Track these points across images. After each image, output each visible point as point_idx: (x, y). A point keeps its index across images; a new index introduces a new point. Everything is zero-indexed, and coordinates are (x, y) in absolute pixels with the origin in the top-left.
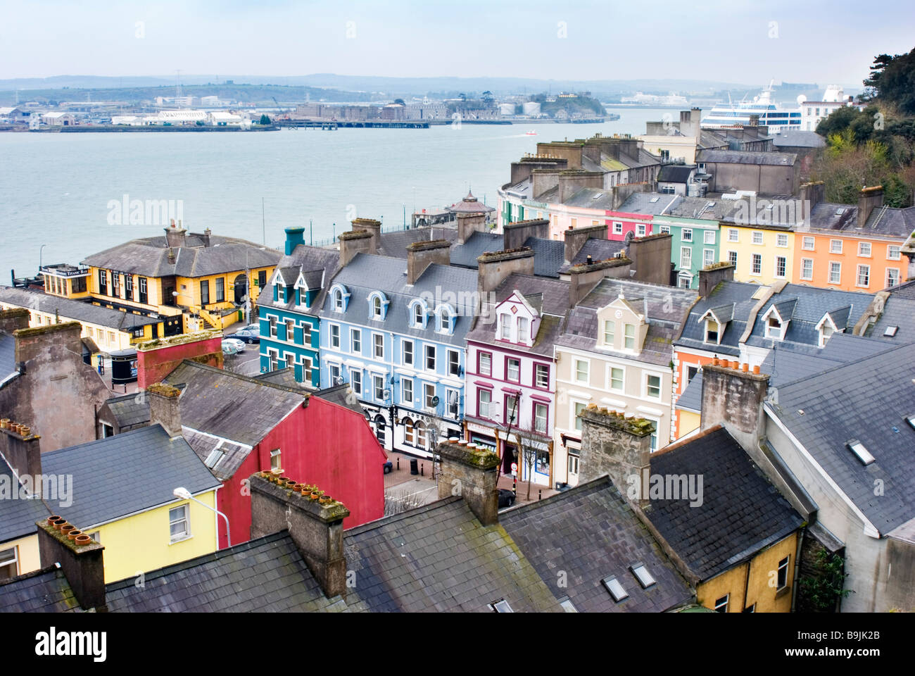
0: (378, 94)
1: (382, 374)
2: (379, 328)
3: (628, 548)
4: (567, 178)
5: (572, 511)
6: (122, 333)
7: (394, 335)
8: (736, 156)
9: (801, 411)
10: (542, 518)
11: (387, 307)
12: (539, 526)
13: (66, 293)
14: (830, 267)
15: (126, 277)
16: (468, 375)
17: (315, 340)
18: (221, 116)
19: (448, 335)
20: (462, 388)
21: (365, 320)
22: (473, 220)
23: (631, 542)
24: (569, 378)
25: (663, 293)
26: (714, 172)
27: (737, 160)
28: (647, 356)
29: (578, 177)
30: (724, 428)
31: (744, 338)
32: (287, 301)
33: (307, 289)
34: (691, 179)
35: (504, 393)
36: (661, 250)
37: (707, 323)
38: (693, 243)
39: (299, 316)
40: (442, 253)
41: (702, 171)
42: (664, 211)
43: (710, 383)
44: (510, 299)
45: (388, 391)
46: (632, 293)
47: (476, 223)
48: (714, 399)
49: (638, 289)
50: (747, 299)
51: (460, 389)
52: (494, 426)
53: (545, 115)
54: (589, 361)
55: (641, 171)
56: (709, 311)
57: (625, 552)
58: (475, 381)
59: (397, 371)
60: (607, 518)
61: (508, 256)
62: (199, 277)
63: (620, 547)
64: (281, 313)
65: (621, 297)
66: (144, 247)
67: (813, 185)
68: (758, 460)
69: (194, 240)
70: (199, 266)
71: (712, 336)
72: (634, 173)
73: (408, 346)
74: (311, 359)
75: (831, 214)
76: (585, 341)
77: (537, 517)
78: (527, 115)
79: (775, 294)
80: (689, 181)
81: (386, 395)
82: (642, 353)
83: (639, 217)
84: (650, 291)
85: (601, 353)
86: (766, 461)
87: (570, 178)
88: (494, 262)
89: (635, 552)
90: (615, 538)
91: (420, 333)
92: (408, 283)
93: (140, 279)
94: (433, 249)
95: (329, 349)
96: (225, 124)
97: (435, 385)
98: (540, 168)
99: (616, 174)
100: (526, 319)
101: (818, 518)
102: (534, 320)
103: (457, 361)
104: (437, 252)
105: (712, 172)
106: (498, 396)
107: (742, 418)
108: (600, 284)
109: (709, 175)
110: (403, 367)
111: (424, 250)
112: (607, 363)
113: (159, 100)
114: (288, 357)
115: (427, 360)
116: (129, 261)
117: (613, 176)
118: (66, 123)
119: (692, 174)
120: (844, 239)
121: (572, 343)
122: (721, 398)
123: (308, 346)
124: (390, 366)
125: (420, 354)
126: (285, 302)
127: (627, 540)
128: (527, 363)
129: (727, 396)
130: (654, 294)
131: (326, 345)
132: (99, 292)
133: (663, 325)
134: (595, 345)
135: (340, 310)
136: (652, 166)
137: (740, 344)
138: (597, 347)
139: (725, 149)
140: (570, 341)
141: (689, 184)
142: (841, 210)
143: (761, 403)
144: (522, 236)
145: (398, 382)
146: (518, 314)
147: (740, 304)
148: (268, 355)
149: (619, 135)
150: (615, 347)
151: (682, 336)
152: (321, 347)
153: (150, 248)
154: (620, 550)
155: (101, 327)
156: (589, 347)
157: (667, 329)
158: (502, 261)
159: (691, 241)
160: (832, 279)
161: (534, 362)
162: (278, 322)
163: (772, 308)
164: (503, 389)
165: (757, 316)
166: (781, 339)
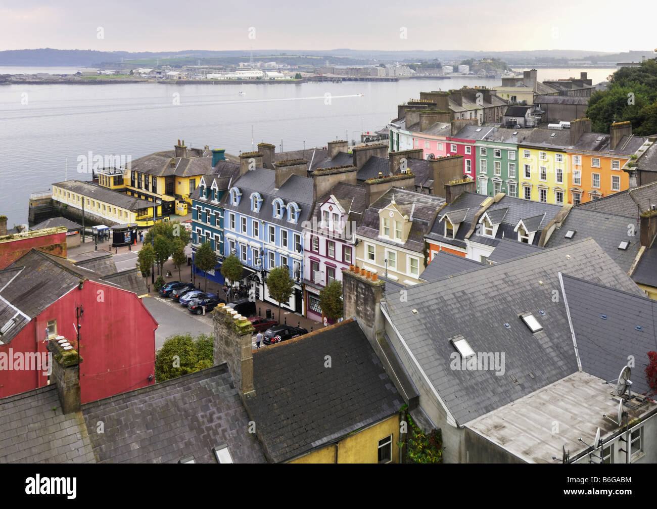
0: (373, 60)
1: (257, 248)
2: (256, 217)
3: (220, 430)
4: (424, 115)
5: (178, 396)
6: (132, 213)
7: (264, 222)
8: (561, 100)
9: (415, 311)
10: (146, 402)
11: (261, 204)
12: (140, 409)
13: (109, 186)
14: (592, 177)
15: (145, 176)
16: (306, 252)
17: (221, 223)
18: (272, 74)
19: (294, 223)
20: (302, 261)
21: (249, 212)
22: (339, 145)
23: (224, 425)
24: (363, 257)
25: (427, 199)
26: (546, 110)
27: (560, 102)
28: (410, 245)
29: (433, 115)
30: (356, 321)
31: (468, 235)
32: (207, 197)
33: (217, 190)
34: (528, 114)
35: (326, 265)
36: (455, 166)
37: (446, 223)
38: (501, 159)
39: (213, 207)
40: (301, 168)
41: (538, 109)
42: (484, 137)
43: (347, 285)
44: (329, 201)
45: (260, 260)
46: (407, 199)
47: (341, 146)
48: (350, 298)
49: (411, 196)
50: (477, 206)
51: (301, 261)
52: (320, 288)
53: (472, 72)
54: (375, 246)
55: (493, 110)
56: (446, 215)
57: (216, 433)
58: (310, 256)
59: (266, 246)
60: (210, 401)
61: (335, 171)
62: (189, 177)
63: (213, 429)
64: (204, 205)
65: (393, 202)
66: (159, 157)
67: (580, 121)
68: (377, 350)
69: (193, 153)
70: (190, 169)
71: (450, 233)
72: (487, 111)
73: (272, 230)
74: (219, 235)
75: (593, 141)
76: (373, 232)
77: (141, 401)
78: (461, 73)
79: (494, 203)
80: (526, 115)
81: (259, 262)
82: (407, 242)
83: (467, 141)
84: (419, 198)
85: (381, 241)
86: (381, 351)
87: (426, 115)
88: (325, 175)
89: (226, 433)
90: (211, 420)
91: (278, 222)
92: (276, 188)
93: (153, 177)
94: (294, 165)
95: (229, 230)
96: (274, 78)
97: (287, 258)
98: (414, 109)
99: (473, 112)
100: (338, 215)
101: (420, 403)
102: (342, 216)
103: (299, 242)
104: (298, 167)
105: (545, 109)
106: (323, 267)
107: (366, 314)
108: (389, 192)
109: (543, 112)
110: (270, 244)
111: (287, 166)
112: (385, 248)
113: (241, 64)
114: (207, 234)
115: (283, 241)
116: (149, 165)
117: (471, 113)
118: (180, 78)
119: (529, 111)
120: (601, 158)
121: (364, 233)
122: (353, 297)
123: (217, 227)
124: (262, 243)
125: (279, 235)
126: (206, 198)
127: (223, 422)
128: (339, 245)
129: (357, 296)
130: (420, 200)
131: (228, 227)
132: (130, 185)
133: (421, 223)
134: (378, 235)
135: (236, 204)
136: (502, 106)
137: (465, 239)
138: (379, 237)
139: (556, 94)
140: (363, 231)
141: (526, 118)
142: (601, 138)
143: (378, 304)
144: (366, 156)
145: (267, 254)
146: (333, 211)
147: (473, 209)
148: (196, 232)
149: (478, 87)
150: (390, 237)
151: (431, 231)
152: (225, 228)
153: (163, 158)
154: (211, 432)
155: (120, 209)
156: (375, 236)
157: (424, 226)
158: (331, 174)
159: (500, 157)
160: (594, 185)
161: (343, 245)
162: (202, 210)
163: (485, 214)
164: (326, 263)
165: (479, 219)
166: (493, 237)
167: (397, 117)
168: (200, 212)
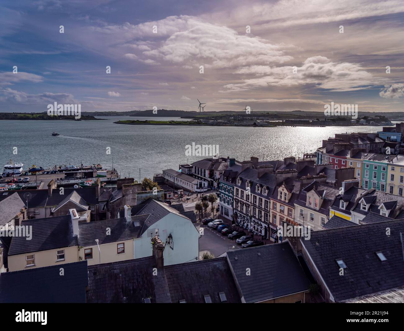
4: (337, 146)
6: (195, 185)
7: (252, 194)
11: (251, 185)
13: (186, 172)
15: (201, 169)
19: (266, 196)
21: (245, 189)
28: (321, 211)
29: (341, 146)
33: (232, 177)
37: (341, 201)
39: (229, 185)
40: (269, 169)
42: (368, 158)
44: (282, 186)
53: (367, 123)
54: (303, 209)
61: (287, 172)
64: (225, 184)
65: (314, 189)
71: (343, 207)
73: (255, 198)
74: (231, 198)
76: (303, 203)
79: (368, 193)
81: (249, 212)
82: (320, 209)
83: (359, 160)
85: (307, 207)
88: (281, 174)
91: (258, 194)
92: (258, 178)
94: (267, 168)
97: (262, 211)
98: (331, 143)
99: (364, 145)
100: (286, 194)
102: (289, 194)
103: (267, 205)
106: (278, 217)
111: (263, 168)
112: (309, 211)
114: (226, 197)
115: (260, 203)
123: (231, 194)
128: (286, 208)
132: (194, 173)
134: (306, 204)
135: (239, 185)
136: (381, 142)
137: (351, 210)
140: (298, 202)
141: (396, 149)
144: (304, 165)
146: (284, 191)
148: (221, 196)
152: (234, 195)
156: (304, 205)
157: (329, 202)
158: (284, 173)
159: (377, 170)
161: (288, 208)
162: (228, 188)
163: (363, 199)
164: (279, 215)
165: (359, 201)
166: (366, 210)
167: (322, 146)
168: (227, 189)
